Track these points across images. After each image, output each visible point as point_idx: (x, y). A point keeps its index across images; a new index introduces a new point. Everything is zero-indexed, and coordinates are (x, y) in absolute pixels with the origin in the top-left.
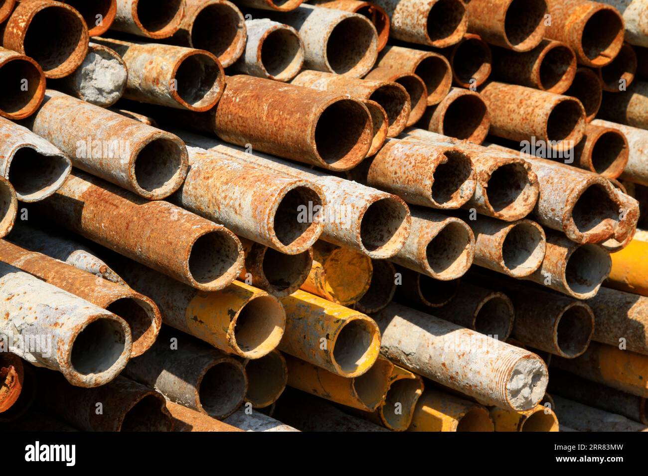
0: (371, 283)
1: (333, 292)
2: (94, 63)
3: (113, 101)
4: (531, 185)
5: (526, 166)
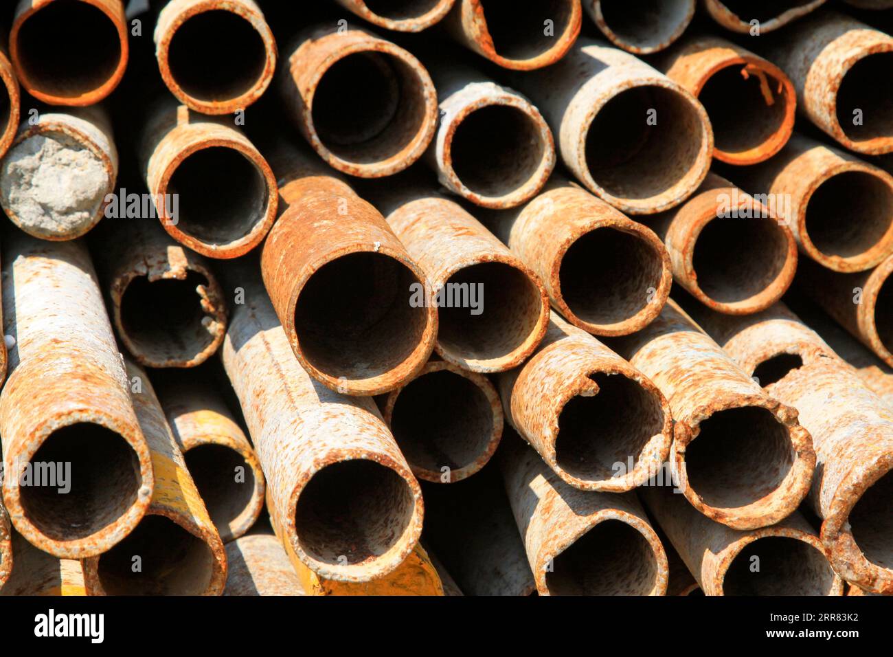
2: (38, 155)
3: (75, 229)
4: (799, 456)
5: (781, 415)
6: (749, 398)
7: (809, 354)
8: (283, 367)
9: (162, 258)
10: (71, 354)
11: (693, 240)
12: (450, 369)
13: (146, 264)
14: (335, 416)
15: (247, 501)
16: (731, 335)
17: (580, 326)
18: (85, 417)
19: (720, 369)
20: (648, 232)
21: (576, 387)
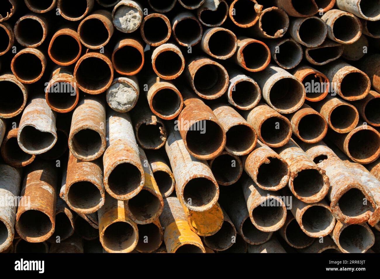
0: (222, 226)
1: (196, 227)
2: (118, 88)
3: (126, 110)
4: (325, 184)
5: (321, 172)
6: (312, 167)
7: (329, 155)
8: (182, 151)
9: (150, 119)
10: (124, 144)
11: (299, 122)
12: (228, 154)
13: (146, 120)
14: (196, 165)
15: (170, 188)
16: (308, 149)
17: (266, 144)
18: (127, 161)
19: (304, 158)
20: (286, 119)
21: (264, 161)
